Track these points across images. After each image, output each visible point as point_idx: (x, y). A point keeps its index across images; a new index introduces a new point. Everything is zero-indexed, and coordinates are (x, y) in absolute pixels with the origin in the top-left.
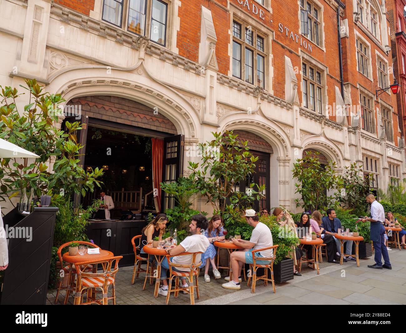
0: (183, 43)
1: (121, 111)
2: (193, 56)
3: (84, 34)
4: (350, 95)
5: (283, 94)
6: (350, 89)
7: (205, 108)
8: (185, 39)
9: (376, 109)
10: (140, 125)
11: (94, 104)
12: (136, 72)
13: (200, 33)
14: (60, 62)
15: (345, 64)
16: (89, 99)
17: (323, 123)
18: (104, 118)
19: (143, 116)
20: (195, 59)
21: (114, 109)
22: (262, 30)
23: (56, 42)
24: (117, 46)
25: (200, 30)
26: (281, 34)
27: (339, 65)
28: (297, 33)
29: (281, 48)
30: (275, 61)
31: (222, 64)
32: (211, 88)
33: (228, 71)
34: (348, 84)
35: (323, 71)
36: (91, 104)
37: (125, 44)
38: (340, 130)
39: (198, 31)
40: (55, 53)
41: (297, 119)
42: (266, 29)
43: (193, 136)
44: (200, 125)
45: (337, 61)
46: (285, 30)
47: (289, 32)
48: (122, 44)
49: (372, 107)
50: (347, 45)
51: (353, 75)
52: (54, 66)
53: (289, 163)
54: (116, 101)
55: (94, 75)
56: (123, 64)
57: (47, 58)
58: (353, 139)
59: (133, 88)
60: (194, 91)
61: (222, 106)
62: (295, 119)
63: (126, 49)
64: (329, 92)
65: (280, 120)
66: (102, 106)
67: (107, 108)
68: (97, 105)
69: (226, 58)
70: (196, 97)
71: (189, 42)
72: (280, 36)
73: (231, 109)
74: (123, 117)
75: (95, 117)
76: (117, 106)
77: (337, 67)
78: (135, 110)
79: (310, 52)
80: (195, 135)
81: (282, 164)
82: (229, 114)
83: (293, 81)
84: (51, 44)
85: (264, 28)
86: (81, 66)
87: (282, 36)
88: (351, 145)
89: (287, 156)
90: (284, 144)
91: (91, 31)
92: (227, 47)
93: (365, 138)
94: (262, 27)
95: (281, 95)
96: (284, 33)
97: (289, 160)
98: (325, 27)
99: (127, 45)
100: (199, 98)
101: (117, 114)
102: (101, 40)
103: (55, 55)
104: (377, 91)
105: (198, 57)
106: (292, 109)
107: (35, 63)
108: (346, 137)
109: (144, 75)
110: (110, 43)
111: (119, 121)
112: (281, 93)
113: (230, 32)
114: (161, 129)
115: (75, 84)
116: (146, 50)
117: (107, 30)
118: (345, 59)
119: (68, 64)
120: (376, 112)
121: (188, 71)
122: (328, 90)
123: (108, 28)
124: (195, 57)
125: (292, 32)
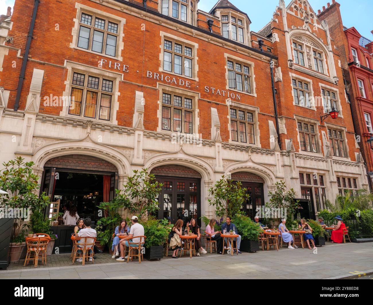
0: (121, 117)
1: (79, 162)
2: (129, 123)
3: (54, 126)
4: (284, 126)
5: (209, 135)
6: (284, 121)
7: (134, 155)
8: (122, 114)
9: (320, 132)
10: (91, 169)
11: (62, 160)
12: (85, 140)
13: (134, 108)
14: (40, 143)
15: (279, 102)
16: (60, 158)
17: (250, 152)
18: (69, 167)
19: (94, 163)
20: (130, 125)
21: (75, 162)
22: (189, 94)
23: (39, 133)
24: (74, 129)
25: (134, 106)
26: (207, 94)
27: (273, 104)
28: (225, 89)
29: (207, 103)
30: (200, 113)
31: (152, 124)
32: (139, 142)
33: (157, 128)
34: (282, 117)
35: (254, 111)
36: (61, 161)
37: (78, 126)
38: (272, 155)
39: (133, 107)
40: (38, 139)
41: (219, 152)
42: (192, 93)
43: (125, 173)
44: (130, 166)
45: (271, 101)
46: (211, 90)
47: (216, 90)
48: (76, 127)
49: (316, 131)
50: (279, 87)
51: (288, 109)
52: (37, 145)
53: (212, 184)
54: (76, 157)
55: (59, 147)
56: (77, 138)
57: (33, 142)
58: (287, 160)
59: (83, 149)
60: (126, 145)
61: (148, 152)
62: (217, 153)
63: (79, 129)
64: (261, 126)
65: (202, 155)
66: (67, 161)
67: (70, 162)
68: (64, 160)
69: (155, 120)
70: (127, 149)
71: (125, 115)
72: (206, 95)
73: (156, 152)
74: (80, 166)
75: (63, 167)
76: (77, 160)
77: (271, 105)
78: (89, 161)
79: (238, 100)
80: (126, 172)
81: (207, 185)
82: (153, 156)
83: (215, 126)
84: (36, 134)
85: (190, 93)
86: (52, 143)
87: (208, 94)
88: (284, 166)
89: (210, 179)
90: (207, 171)
91: (58, 123)
92: (156, 113)
93: (303, 159)
94: (189, 92)
95: (207, 136)
96: (210, 92)
97: (212, 182)
98: (255, 78)
99: (80, 127)
100: (129, 150)
101: (77, 164)
102: (64, 127)
103: (38, 140)
104: (321, 118)
105: (132, 123)
106: (214, 145)
107: (27, 146)
108: (278, 160)
109: (90, 141)
110: (69, 128)
111: (78, 168)
112: (207, 135)
113: (159, 102)
114: (106, 170)
115: (49, 153)
116: (91, 127)
117: (68, 121)
118: (279, 98)
119: (45, 143)
120: (321, 135)
121: (122, 134)
122: (259, 125)
123: (69, 120)
124: (130, 124)
125: (218, 90)
